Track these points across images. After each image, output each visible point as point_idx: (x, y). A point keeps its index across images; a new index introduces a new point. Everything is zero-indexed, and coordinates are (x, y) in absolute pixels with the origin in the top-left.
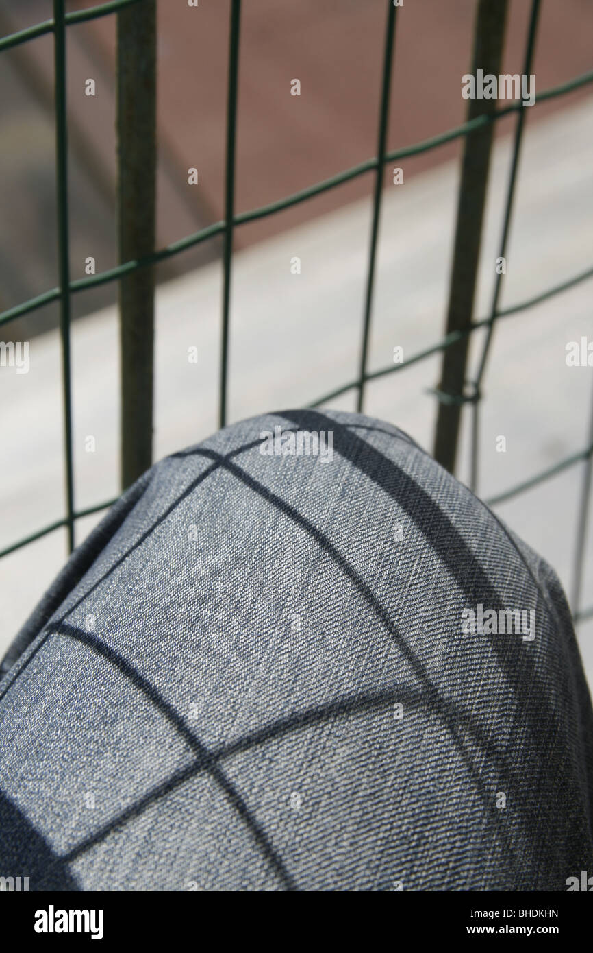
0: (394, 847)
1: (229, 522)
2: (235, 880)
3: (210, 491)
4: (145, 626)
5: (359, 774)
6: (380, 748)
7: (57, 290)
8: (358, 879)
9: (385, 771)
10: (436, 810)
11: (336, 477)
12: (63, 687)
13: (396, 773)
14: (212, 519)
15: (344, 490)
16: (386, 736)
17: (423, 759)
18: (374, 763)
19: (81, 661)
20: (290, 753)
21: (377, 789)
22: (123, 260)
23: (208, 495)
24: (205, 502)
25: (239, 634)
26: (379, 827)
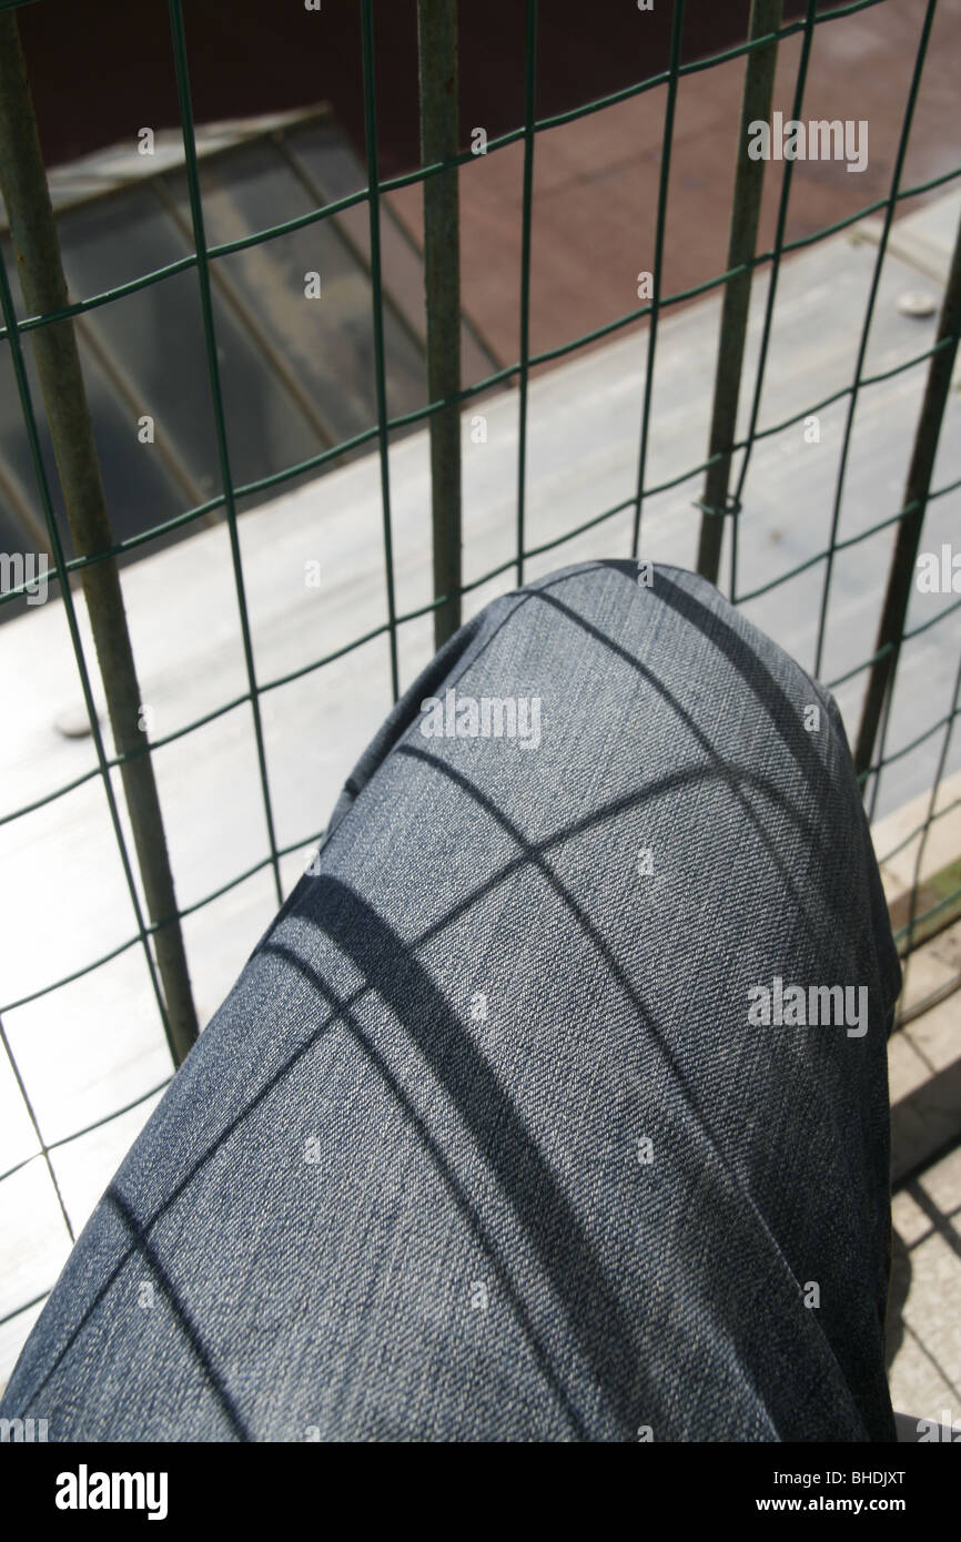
0: (708, 968)
1: (553, 661)
2: (563, 1003)
3: (535, 630)
4: (479, 760)
5: (676, 900)
6: (695, 876)
7: (376, 428)
8: (675, 999)
9: (699, 897)
10: (746, 931)
11: (649, 621)
12: (407, 817)
13: (709, 898)
14: (538, 658)
15: (657, 633)
16: (700, 864)
17: (733, 884)
18: (689, 890)
19: (423, 792)
20: (613, 882)
21: (692, 914)
22: (432, 401)
23: (533, 634)
24: (531, 642)
25: (565, 770)
26: (694, 950)
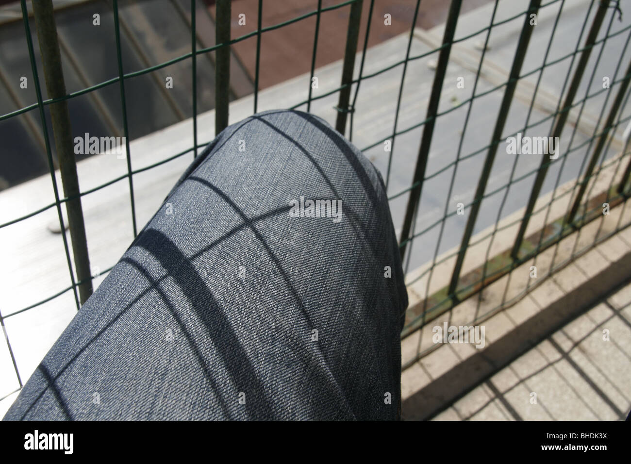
0: (317, 274)
5: (303, 244)
6: (312, 234)
8: (301, 286)
9: (314, 243)
10: (335, 260)
13: (319, 244)
16: (315, 229)
17: (330, 239)
18: (309, 240)
20: (275, 235)
21: (311, 250)
25: (255, 188)
26: (311, 265)
